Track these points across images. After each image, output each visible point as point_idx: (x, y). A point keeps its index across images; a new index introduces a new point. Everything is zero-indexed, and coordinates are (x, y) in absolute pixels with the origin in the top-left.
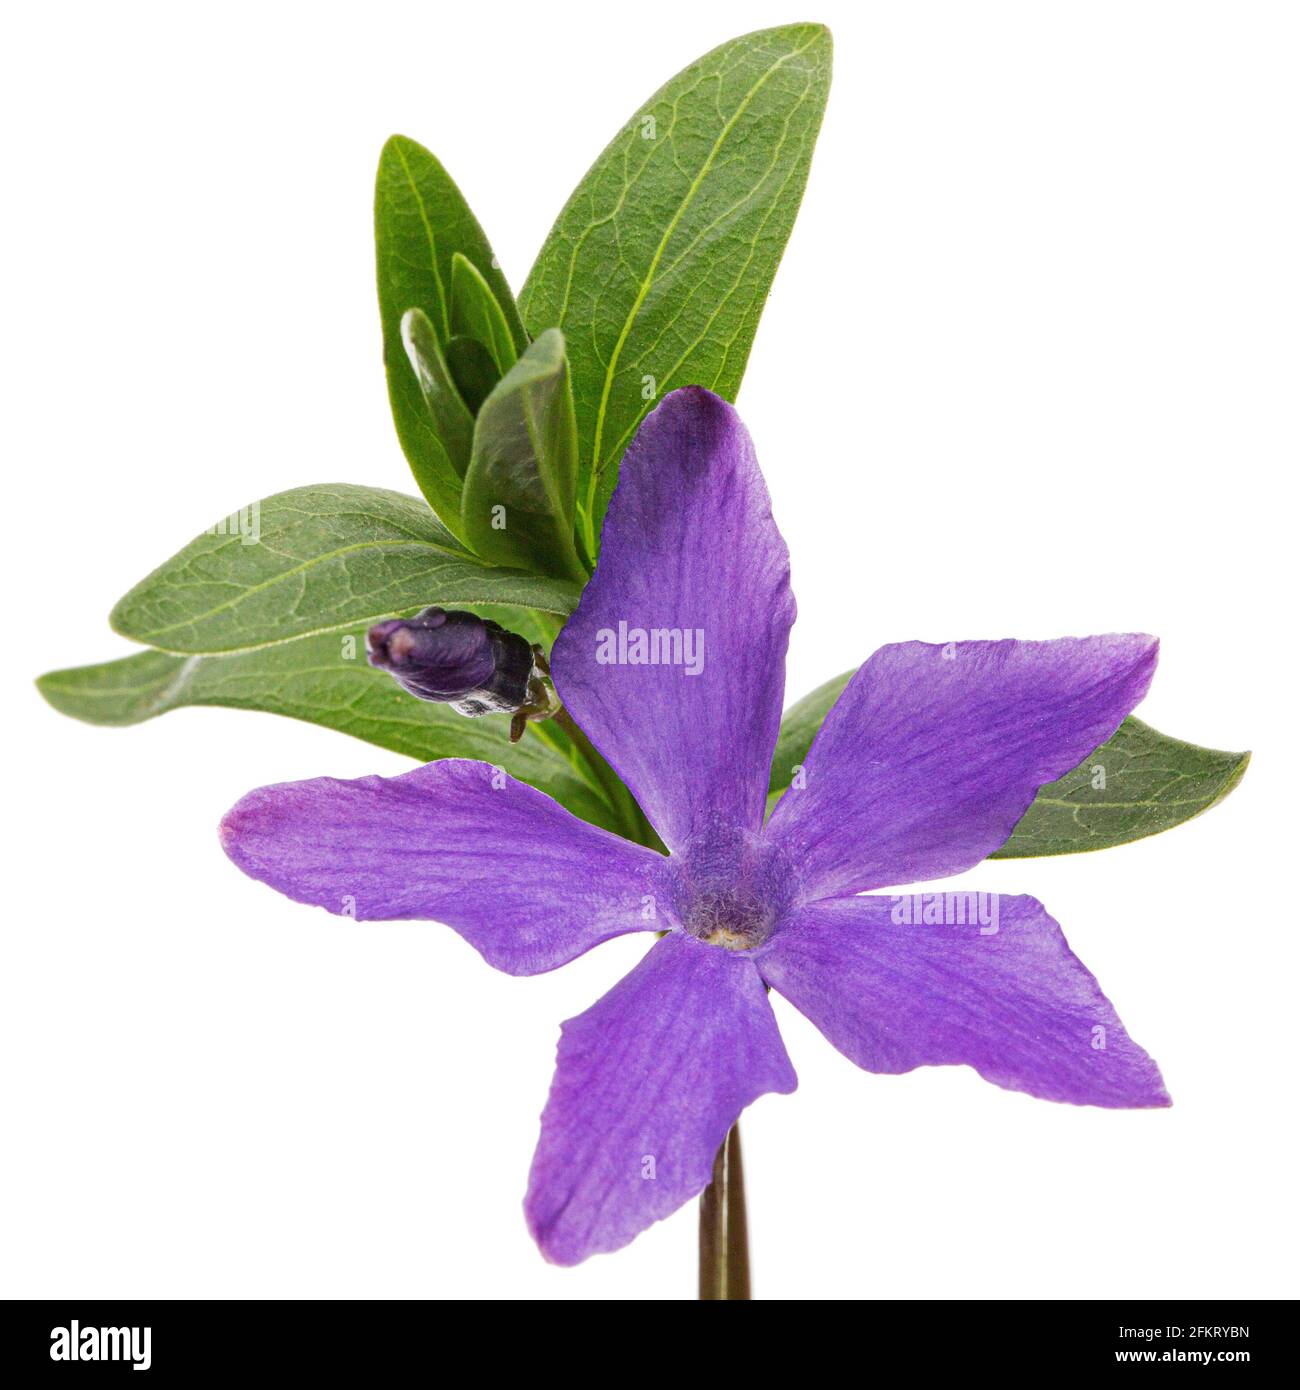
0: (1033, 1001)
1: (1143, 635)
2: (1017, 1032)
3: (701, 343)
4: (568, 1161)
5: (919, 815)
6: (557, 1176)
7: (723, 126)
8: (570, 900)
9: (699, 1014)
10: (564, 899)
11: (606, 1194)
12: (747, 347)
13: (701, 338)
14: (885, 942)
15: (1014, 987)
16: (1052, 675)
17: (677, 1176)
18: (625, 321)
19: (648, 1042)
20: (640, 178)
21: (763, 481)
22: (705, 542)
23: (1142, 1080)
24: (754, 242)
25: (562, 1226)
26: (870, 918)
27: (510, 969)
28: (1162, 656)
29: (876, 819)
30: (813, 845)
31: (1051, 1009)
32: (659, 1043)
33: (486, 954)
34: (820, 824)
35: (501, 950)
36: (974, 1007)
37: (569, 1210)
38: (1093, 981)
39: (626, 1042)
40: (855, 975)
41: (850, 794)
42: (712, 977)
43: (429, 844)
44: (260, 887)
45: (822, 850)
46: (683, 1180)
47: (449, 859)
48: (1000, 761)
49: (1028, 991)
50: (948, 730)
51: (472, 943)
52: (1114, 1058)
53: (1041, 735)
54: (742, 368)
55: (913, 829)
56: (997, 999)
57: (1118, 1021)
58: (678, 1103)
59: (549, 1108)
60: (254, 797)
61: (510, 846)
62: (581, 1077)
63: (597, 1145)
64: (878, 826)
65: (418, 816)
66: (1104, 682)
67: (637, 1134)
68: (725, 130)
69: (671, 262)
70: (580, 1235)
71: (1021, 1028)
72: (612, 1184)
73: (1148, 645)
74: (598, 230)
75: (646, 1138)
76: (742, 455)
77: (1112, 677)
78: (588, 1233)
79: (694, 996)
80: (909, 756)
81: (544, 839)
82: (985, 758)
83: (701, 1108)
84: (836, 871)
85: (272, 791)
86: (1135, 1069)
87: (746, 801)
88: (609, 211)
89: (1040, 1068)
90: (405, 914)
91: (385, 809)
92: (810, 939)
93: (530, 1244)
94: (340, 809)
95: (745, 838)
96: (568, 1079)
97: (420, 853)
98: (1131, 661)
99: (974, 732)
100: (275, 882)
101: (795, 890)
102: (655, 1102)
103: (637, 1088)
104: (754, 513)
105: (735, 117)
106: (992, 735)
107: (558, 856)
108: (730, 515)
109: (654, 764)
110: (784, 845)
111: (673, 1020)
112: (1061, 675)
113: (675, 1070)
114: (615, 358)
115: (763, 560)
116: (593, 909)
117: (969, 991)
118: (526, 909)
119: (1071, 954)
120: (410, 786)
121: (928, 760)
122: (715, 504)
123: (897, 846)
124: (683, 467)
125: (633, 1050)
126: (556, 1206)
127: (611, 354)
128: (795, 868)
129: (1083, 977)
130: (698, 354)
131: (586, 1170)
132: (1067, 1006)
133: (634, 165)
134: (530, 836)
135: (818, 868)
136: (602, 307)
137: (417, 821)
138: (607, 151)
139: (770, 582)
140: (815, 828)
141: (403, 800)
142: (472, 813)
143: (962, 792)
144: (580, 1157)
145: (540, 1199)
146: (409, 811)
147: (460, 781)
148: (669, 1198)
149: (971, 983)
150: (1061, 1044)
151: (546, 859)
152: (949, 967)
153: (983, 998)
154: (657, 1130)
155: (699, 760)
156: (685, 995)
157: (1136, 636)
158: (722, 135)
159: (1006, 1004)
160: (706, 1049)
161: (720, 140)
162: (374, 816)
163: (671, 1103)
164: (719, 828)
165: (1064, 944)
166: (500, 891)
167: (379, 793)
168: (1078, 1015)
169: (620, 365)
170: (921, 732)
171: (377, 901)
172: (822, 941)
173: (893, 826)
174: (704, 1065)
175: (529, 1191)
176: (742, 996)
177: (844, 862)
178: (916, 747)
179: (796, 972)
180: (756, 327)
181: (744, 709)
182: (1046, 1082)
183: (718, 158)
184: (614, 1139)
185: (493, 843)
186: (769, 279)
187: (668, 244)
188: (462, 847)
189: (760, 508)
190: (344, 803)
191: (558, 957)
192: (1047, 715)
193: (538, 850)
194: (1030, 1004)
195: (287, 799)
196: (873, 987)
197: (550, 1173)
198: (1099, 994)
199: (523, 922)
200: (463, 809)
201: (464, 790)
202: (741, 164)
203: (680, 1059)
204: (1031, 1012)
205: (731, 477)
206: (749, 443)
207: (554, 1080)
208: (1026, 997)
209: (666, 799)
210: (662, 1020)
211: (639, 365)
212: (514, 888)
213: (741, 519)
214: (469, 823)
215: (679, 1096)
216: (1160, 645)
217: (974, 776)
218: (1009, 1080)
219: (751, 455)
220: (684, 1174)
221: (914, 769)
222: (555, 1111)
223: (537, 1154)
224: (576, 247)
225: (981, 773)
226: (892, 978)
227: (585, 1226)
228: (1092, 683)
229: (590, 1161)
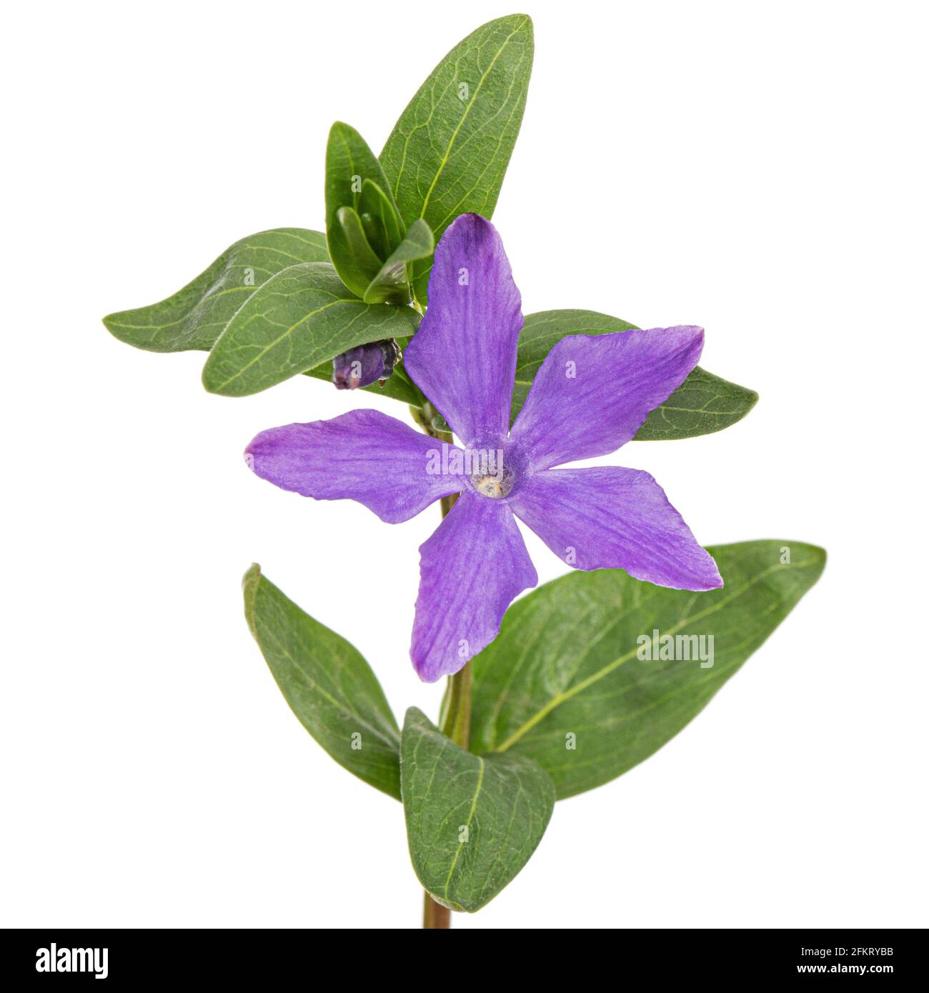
0: (651, 527)
1: (695, 326)
2: (644, 546)
3: (474, 191)
4: (429, 627)
5: (588, 426)
6: (425, 636)
7: (481, 76)
8: (418, 480)
9: (486, 540)
10: (416, 480)
11: (449, 642)
12: (497, 193)
13: (474, 188)
14: (576, 497)
15: (640, 520)
16: (650, 347)
17: (482, 630)
18: (434, 178)
19: (463, 558)
20: (440, 104)
21: (507, 260)
22: (478, 289)
23: (706, 569)
24: (500, 139)
25: (428, 661)
26: (566, 482)
27: (393, 521)
28: (707, 339)
29: (567, 428)
30: (535, 443)
31: (660, 531)
32: (468, 557)
33: (381, 517)
34: (539, 431)
35: (387, 512)
36: (622, 532)
37: (431, 652)
38: (680, 516)
39: (452, 560)
40: (562, 516)
41: (553, 415)
42: (491, 518)
43: (348, 456)
44: (266, 483)
45: (541, 446)
46: (485, 631)
47: (359, 463)
48: (627, 396)
49: (648, 521)
50: (600, 379)
51: (375, 513)
52: (692, 557)
53: (647, 381)
54: (495, 203)
55: (586, 433)
56: (633, 527)
57: (693, 536)
58: (479, 591)
59: (418, 600)
60: (260, 436)
61: (388, 454)
62: (432, 581)
63: (443, 618)
64: (568, 432)
65: (341, 441)
66: (677, 350)
67: (462, 609)
68: (483, 78)
69: (458, 148)
70: (437, 664)
71: (646, 543)
72: (451, 637)
73: (698, 331)
74: (419, 130)
75: (466, 611)
76: (497, 247)
77: (680, 348)
78: (441, 663)
79: (483, 531)
80: (581, 394)
81: (404, 448)
82: (619, 394)
83: (491, 593)
84: (547, 455)
85: (269, 432)
86: (702, 562)
87: (501, 420)
88: (425, 122)
89: (657, 567)
90: (340, 495)
91: (325, 438)
92: (538, 495)
93: (413, 673)
94: (303, 439)
95: (501, 438)
96: (427, 583)
97: (344, 461)
98: (689, 339)
99: (613, 379)
100: (272, 480)
101: (527, 465)
102: (469, 591)
103: (459, 585)
104: (503, 276)
105: (488, 71)
106: (622, 381)
107: (412, 458)
108: (491, 277)
109: (455, 403)
110: (521, 442)
111: (474, 545)
112: (655, 347)
113: (477, 573)
114: (428, 196)
115: (508, 299)
116: (430, 484)
117: (619, 523)
118: (397, 488)
119: (669, 504)
120: (336, 425)
121: (591, 396)
122: (482, 272)
123: (578, 442)
124: (466, 251)
125: (456, 563)
126: (426, 650)
127: (427, 193)
128: (527, 454)
129: (674, 514)
130: (473, 196)
131: (438, 632)
132: (666, 529)
133: (438, 97)
134: (397, 448)
135: (538, 455)
136: (422, 170)
137: (342, 443)
138: (422, 89)
139: (511, 310)
140: (537, 434)
141: (334, 433)
142: (368, 437)
143: (609, 413)
144: (435, 625)
145: (417, 649)
146: (337, 438)
147: (361, 420)
148: (479, 641)
149: (619, 519)
150: (665, 551)
151: (406, 460)
152: (608, 510)
153: (625, 527)
154: (471, 606)
155: (478, 401)
156: (479, 530)
157: (691, 327)
158: (482, 81)
159: (638, 530)
160: (492, 561)
161: (480, 84)
162: (320, 442)
163: (477, 591)
164: (488, 434)
165: (666, 499)
166: (385, 479)
167: (322, 430)
168: (672, 533)
169: (430, 199)
170: (587, 380)
171: (324, 487)
172: (544, 496)
173: (575, 432)
174: (491, 569)
175: (412, 645)
176: (506, 527)
177: (551, 451)
178: (585, 389)
179: (531, 512)
180: (502, 183)
181: (499, 374)
182: (660, 575)
183: (480, 93)
184: (451, 613)
185: (381, 453)
186: (508, 159)
187: (456, 139)
188: (365, 456)
189: (506, 274)
190: (305, 437)
191: (414, 510)
192: (649, 369)
193: (401, 455)
194: (649, 529)
195: (276, 436)
196: (571, 522)
197: (421, 634)
198: (683, 523)
199: (397, 495)
200: (364, 435)
201: (363, 425)
202: (492, 97)
203: (479, 567)
204: (649, 532)
205: (490, 258)
206: (500, 241)
207: (420, 585)
208: (647, 525)
209: (461, 421)
210: (469, 545)
211: (442, 199)
212: (391, 477)
213: (496, 278)
214: (367, 443)
215: (480, 587)
216: (705, 332)
217: (614, 404)
218: (643, 574)
219: (501, 248)
220: (485, 628)
221: (585, 401)
222: (422, 602)
223: (414, 625)
224: (408, 139)
225: (617, 403)
226: (581, 517)
227: (439, 659)
228: (670, 351)
229: (440, 627)
